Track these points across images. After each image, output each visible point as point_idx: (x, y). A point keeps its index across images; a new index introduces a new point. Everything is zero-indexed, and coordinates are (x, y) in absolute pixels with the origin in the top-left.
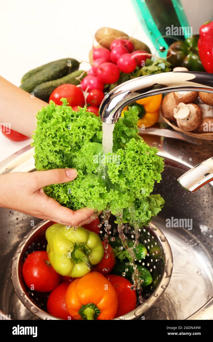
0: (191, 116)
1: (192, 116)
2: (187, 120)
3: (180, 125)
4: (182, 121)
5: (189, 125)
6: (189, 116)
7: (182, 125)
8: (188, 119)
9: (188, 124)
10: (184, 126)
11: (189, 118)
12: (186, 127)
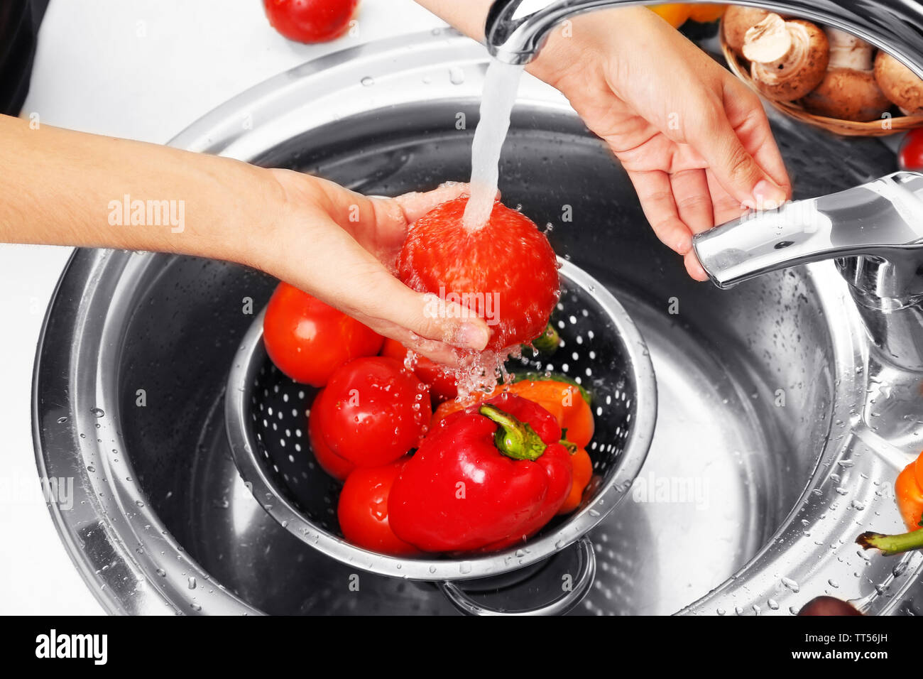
0: (791, 59)
1: (795, 60)
2: (778, 70)
3: (758, 78)
4: (766, 68)
5: (780, 83)
6: (786, 58)
7: (763, 80)
8: (781, 67)
9: (781, 80)
10: (768, 85)
11: (785, 65)
12: (772, 86)
